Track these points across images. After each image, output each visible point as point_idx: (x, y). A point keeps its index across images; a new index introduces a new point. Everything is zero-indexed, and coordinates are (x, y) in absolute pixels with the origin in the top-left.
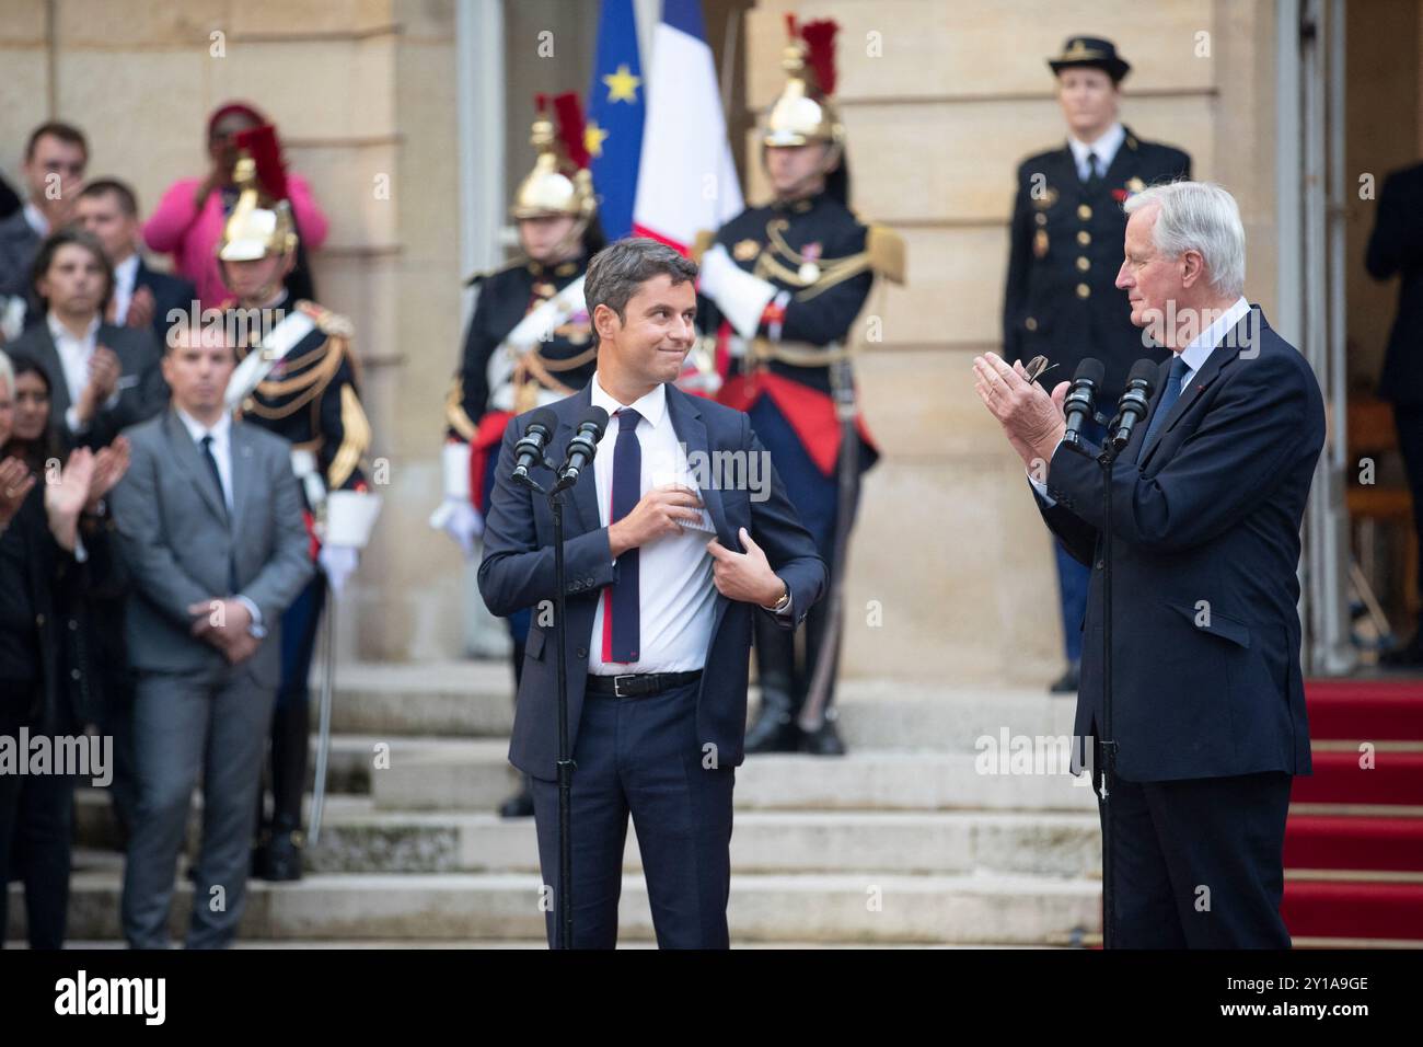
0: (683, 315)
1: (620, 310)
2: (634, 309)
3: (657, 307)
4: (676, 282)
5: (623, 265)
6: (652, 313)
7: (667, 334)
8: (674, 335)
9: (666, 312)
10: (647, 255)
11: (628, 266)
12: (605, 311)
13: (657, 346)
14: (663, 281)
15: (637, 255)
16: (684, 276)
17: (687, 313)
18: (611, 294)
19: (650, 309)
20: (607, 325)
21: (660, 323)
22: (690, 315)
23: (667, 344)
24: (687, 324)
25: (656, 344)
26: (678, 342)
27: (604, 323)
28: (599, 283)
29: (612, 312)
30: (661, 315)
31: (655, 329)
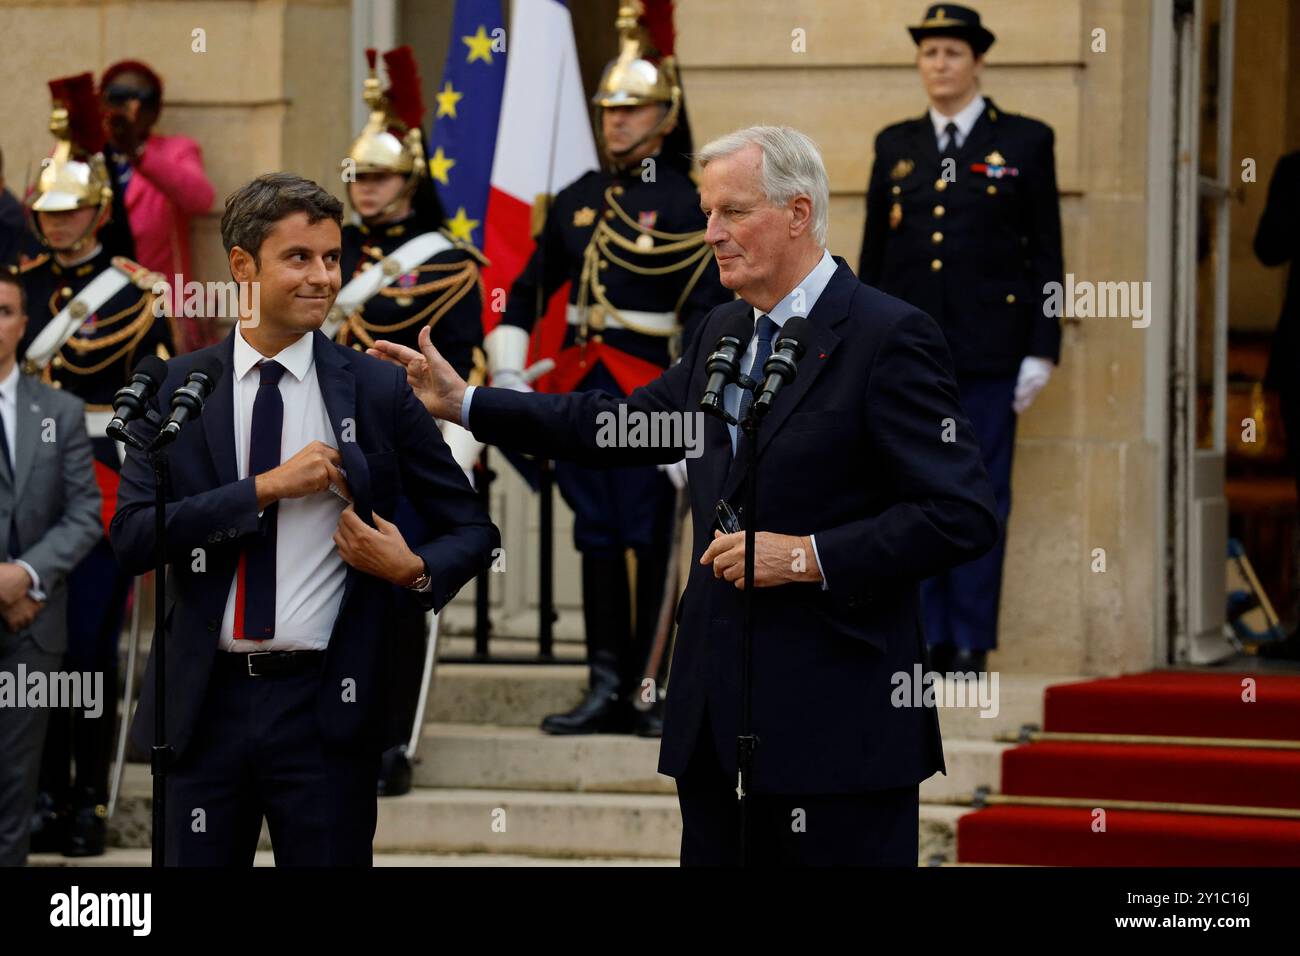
0: (324, 258)
1: (254, 252)
2: (268, 252)
3: (291, 250)
4: (314, 220)
5: (256, 203)
6: (288, 255)
7: (306, 279)
8: (313, 279)
9: (305, 255)
10: (283, 192)
11: (260, 204)
12: (241, 254)
13: (293, 293)
14: (299, 219)
15: (271, 192)
16: (322, 213)
17: (331, 255)
18: (245, 235)
19: (284, 253)
20: (243, 271)
21: (297, 266)
22: (334, 258)
23: (306, 290)
24: (329, 267)
25: (293, 289)
26: (318, 287)
27: (241, 267)
28: (234, 224)
29: (247, 255)
30: (297, 258)
31: (292, 274)
